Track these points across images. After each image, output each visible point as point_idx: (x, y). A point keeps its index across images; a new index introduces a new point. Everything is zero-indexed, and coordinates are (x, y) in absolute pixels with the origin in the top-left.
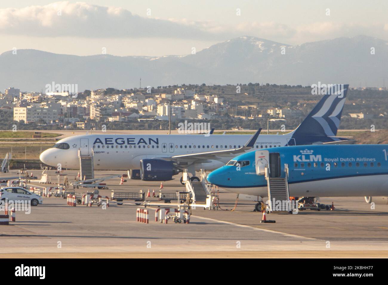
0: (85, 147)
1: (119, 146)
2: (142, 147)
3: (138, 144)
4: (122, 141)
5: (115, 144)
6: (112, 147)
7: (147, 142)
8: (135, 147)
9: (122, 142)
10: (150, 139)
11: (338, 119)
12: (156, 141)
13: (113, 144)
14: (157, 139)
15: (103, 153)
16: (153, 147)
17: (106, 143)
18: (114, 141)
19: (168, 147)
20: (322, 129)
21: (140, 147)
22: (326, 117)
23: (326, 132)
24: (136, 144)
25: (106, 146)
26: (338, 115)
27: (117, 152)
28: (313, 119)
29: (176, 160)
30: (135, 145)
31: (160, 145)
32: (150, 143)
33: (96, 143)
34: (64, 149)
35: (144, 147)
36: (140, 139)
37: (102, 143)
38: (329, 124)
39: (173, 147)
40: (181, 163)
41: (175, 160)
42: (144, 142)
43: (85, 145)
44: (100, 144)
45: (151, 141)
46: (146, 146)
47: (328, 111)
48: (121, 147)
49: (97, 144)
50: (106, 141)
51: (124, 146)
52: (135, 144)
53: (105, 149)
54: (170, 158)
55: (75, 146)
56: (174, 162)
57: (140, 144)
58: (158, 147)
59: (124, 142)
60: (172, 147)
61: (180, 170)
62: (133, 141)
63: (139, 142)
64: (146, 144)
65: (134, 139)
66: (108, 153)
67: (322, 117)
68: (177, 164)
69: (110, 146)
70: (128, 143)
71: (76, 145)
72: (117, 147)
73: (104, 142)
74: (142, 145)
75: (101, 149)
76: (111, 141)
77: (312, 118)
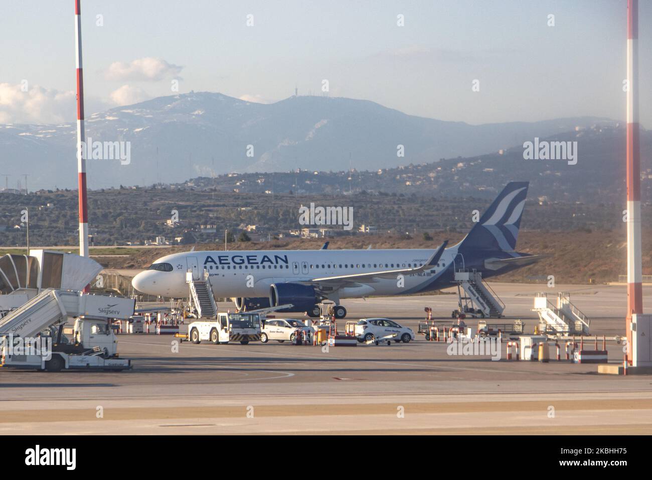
0: (194, 268)
1: (237, 266)
2: (267, 267)
3: (262, 263)
4: (241, 260)
5: (232, 264)
6: (229, 268)
7: (273, 260)
8: (258, 267)
9: (241, 262)
10: (276, 257)
11: (516, 228)
12: (284, 259)
13: (229, 263)
14: (286, 256)
15: (217, 276)
16: (281, 267)
17: (221, 263)
18: (230, 260)
19: (300, 266)
20: (495, 242)
21: (264, 267)
22: (500, 225)
23: (500, 245)
24: (260, 263)
25: (220, 266)
26: (516, 223)
27: (235, 274)
28: (484, 228)
29: (318, 284)
30: (257, 265)
31: (290, 264)
32: (277, 262)
33: (208, 263)
34: (165, 271)
35: (270, 267)
36: (263, 257)
37: (215, 263)
38: (504, 235)
39: (307, 266)
40: (325, 289)
41: (316, 284)
42: (269, 260)
43: (193, 266)
44: (212, 264)
45: (279, 260)
46: (272, 266)
47: (503, 217)
48: (240, 267)
49: (208, 265)
50: (220, 260)
51: (243, 266)
52: (257, 263)
53: (220, 271)
54: (310, 281)
55: (180, 267)
56: (315, 287)
57: (265, 263)
58: (287, 267)
59: (243, 261)
60: (305, 266)
61: (323, 297)
62: (255, 259)
63: (263, 261)
64: (272, 263)
65: (256, 256)
66: (223, 276)
67: (496, 225)
68: (320, 289)
69: (226, 266)
70: (249, 263)
71: (182, 266)
72: (235, 267)
73: (217, 260)
74: (267, 264)
75: (214, 271)
76: (227, 260)
77: (483, 226)
